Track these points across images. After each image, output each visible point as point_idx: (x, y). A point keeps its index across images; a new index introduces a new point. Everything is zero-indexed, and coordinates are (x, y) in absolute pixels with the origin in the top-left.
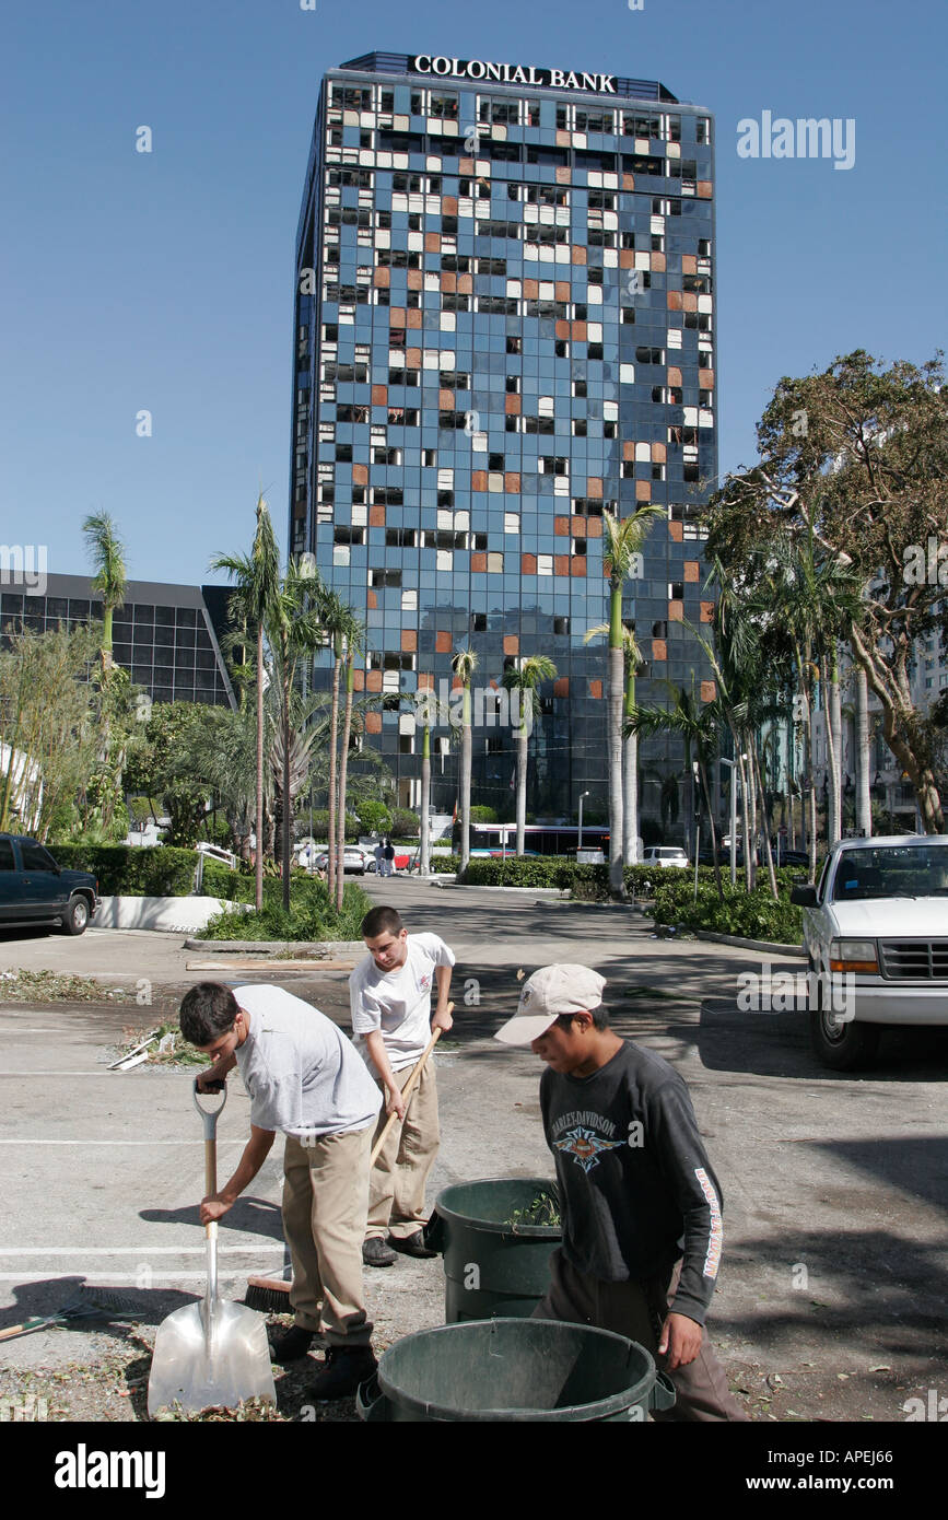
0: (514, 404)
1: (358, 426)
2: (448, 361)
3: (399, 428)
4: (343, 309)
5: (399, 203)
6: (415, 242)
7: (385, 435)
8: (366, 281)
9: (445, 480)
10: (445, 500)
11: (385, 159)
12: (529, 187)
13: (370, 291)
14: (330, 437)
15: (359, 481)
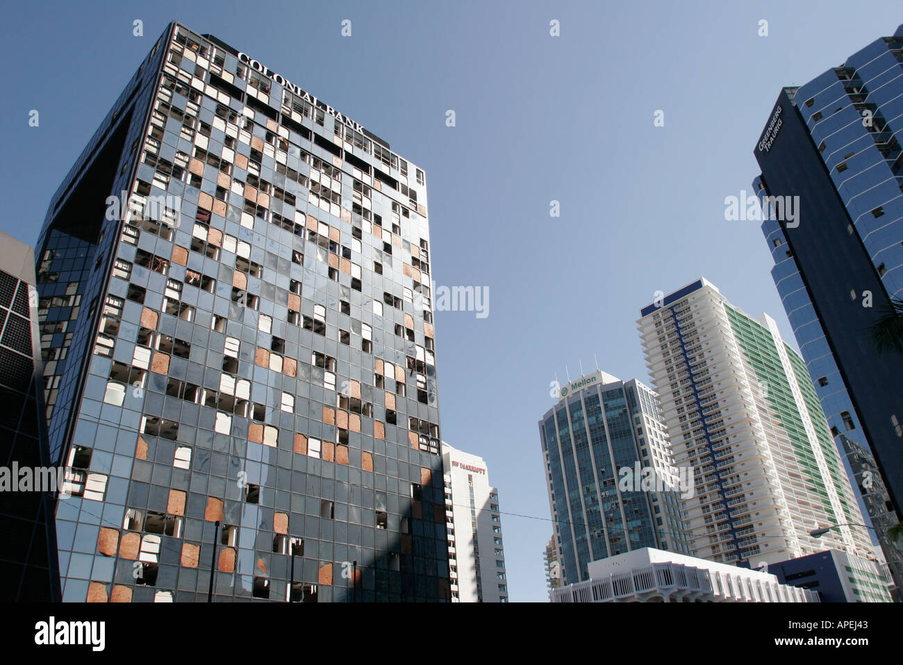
0: (294, 301)
1: (154, 274)
2: (244, 251)
3: (195, 290)
4: (158, 176)
5: (218, 123)
6: (227, 155)
7: (180, 292)
8: (183, 165)
9: (231, 348)
10: (230, 365)
11: (211, 91)
12: (314, 159)
13: (185, 172)
14: (125, 275)
15: (149, 324)
